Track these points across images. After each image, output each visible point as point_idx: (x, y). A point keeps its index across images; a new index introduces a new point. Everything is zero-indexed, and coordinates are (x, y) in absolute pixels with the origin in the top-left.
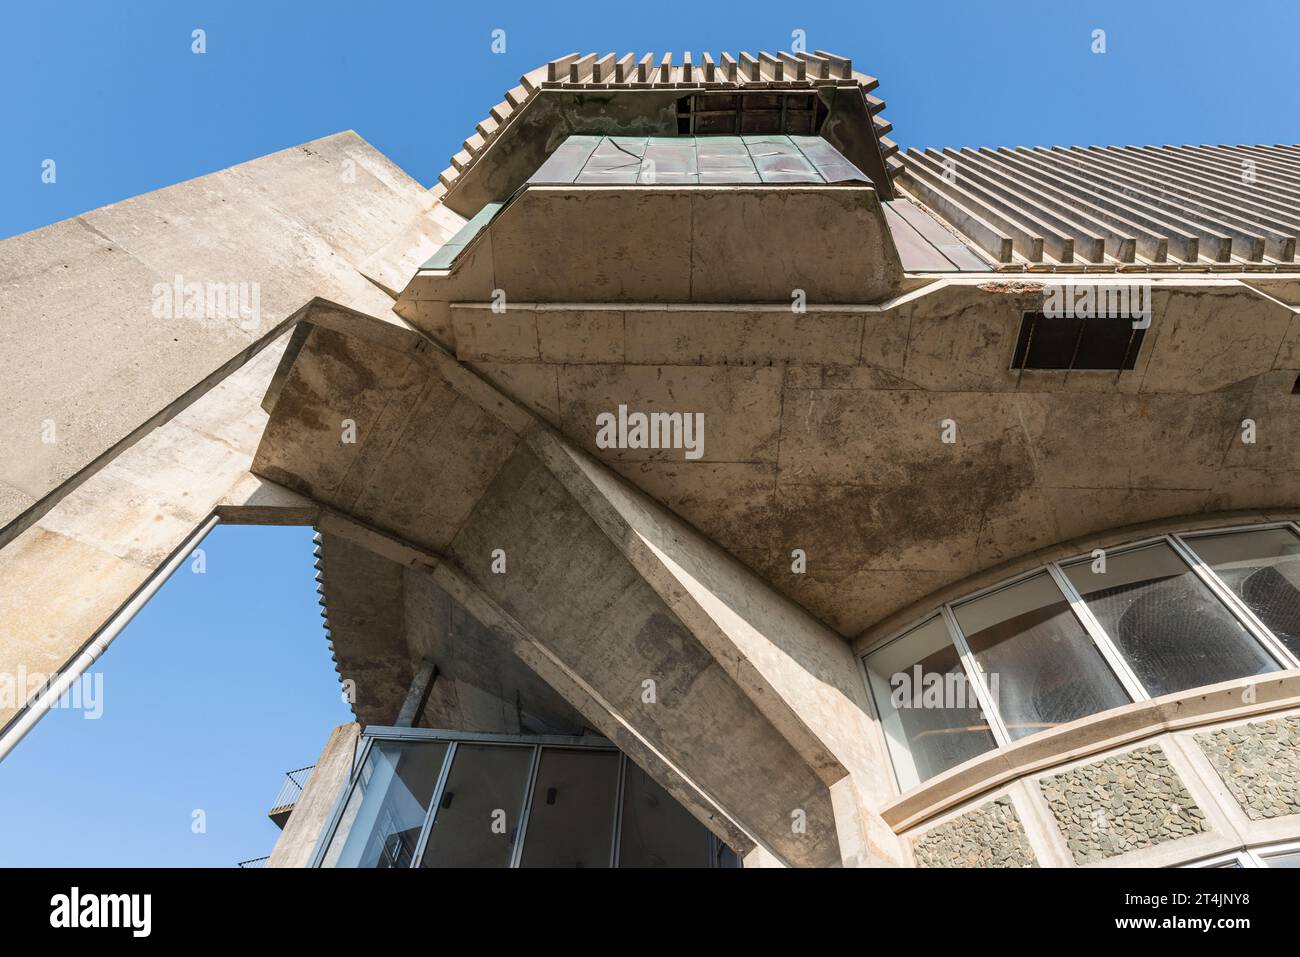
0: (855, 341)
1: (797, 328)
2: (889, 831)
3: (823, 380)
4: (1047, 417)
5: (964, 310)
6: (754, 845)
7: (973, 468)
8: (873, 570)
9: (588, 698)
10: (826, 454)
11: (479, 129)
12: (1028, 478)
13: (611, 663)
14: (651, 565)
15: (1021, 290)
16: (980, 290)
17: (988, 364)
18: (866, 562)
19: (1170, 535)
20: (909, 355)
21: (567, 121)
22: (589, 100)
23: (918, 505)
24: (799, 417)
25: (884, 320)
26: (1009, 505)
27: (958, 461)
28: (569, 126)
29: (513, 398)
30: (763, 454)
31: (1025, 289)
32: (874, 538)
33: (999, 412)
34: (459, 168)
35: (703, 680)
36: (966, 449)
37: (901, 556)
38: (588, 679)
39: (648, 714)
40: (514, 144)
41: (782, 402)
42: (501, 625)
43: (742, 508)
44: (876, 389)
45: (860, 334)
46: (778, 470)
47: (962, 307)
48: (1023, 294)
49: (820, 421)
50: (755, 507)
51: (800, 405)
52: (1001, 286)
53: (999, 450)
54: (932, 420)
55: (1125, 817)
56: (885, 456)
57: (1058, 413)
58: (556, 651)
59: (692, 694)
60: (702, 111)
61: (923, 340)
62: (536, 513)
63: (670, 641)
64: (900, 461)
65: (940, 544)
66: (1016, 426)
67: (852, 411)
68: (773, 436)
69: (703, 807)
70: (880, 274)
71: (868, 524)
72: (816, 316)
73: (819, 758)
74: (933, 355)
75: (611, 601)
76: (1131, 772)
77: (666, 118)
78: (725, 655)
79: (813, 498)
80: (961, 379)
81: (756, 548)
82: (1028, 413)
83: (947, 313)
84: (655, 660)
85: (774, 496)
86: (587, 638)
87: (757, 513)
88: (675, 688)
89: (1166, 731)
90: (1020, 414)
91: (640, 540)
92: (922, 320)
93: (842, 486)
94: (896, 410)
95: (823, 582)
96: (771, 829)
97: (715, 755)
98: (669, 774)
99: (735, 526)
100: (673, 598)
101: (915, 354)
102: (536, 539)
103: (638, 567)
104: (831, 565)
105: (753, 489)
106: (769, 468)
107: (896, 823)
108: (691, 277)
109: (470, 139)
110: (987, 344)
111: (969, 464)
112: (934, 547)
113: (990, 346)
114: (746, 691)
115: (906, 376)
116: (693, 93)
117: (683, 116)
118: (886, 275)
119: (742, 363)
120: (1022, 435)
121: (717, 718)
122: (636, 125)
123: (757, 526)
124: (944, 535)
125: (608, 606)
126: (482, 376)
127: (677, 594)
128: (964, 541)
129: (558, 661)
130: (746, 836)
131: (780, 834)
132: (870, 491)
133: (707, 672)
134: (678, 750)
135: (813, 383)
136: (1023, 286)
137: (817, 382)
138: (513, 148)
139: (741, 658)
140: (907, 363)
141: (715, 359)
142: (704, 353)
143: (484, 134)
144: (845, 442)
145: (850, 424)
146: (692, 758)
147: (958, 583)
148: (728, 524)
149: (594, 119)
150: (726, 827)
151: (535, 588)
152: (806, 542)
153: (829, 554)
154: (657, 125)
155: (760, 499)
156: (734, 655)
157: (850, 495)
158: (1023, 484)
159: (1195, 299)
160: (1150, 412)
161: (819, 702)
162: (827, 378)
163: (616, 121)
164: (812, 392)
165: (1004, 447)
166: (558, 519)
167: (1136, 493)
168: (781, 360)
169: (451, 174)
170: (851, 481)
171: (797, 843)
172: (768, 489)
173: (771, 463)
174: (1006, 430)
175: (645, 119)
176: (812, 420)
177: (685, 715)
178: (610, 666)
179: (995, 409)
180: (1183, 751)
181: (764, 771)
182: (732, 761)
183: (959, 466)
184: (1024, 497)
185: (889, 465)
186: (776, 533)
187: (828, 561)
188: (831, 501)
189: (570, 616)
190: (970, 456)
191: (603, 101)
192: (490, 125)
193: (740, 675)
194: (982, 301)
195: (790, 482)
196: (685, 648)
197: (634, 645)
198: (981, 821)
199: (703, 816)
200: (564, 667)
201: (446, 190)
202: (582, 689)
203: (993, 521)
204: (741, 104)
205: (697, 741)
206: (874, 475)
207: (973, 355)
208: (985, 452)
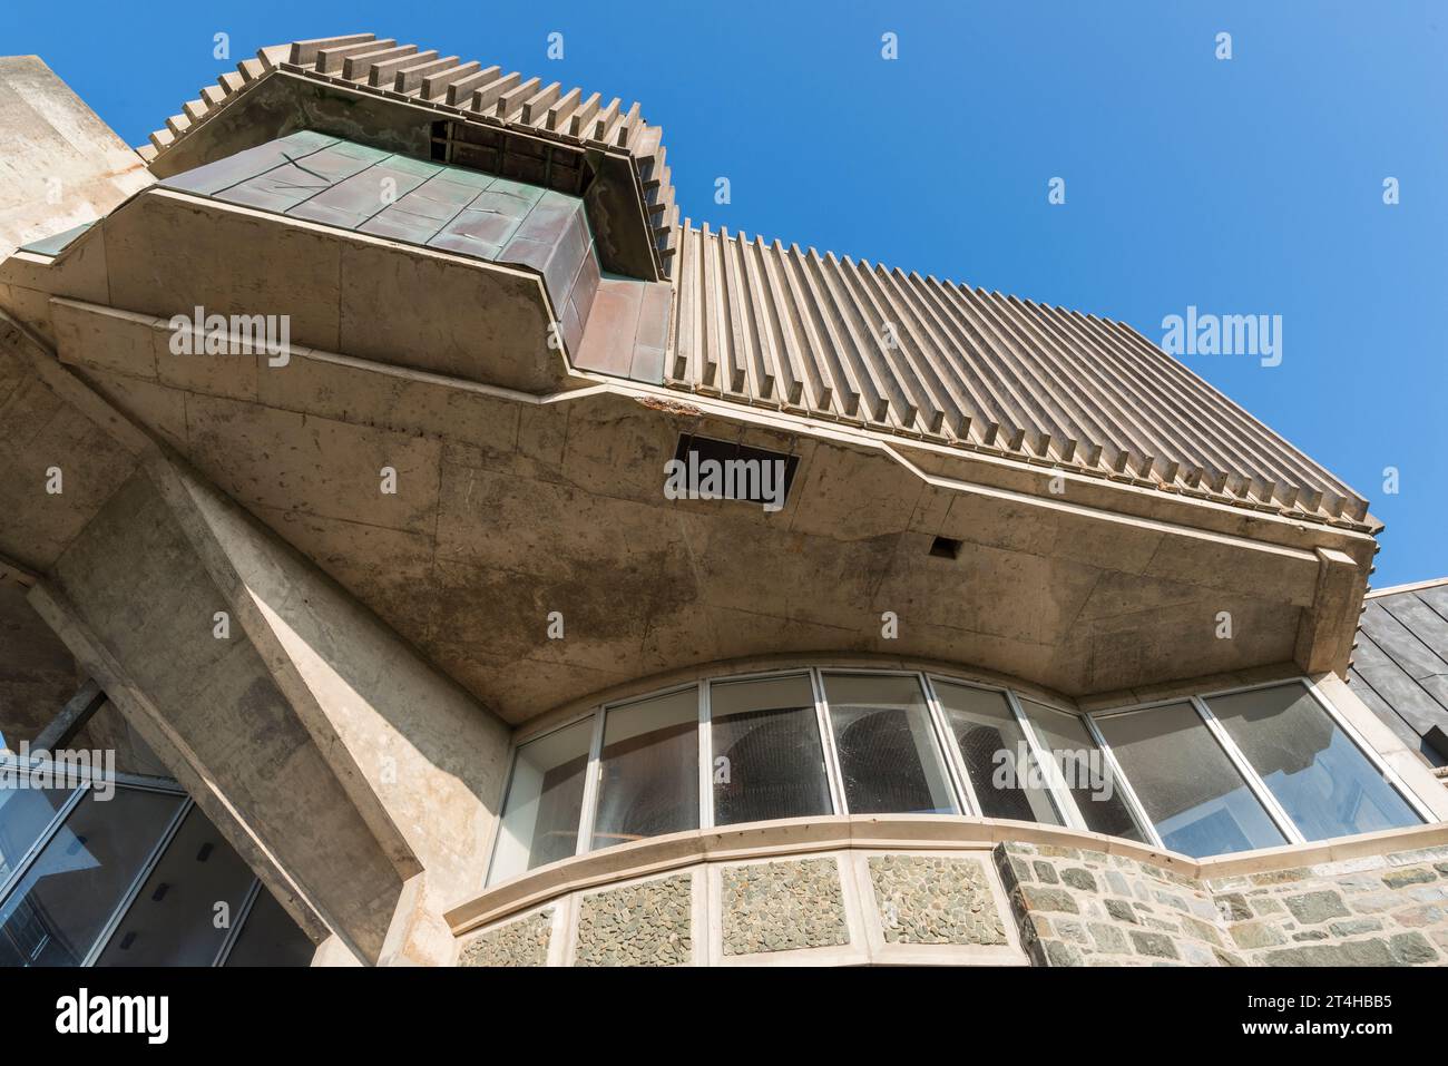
0: (511, 429)
1: (449, 404)
2: (448, 931)
3: (484, 460)
4: (710, 538)
5: (621, 419)
6: (329, 933)
7: (637, 575)
8: (538, 661)
9: (181, 758)
10: (487, 536)
11: (203, 95)
12: (692, 593)
13: (211, 724)
14: (258, 625)
15: (678, 411)
16: (638, 403)
17: (646, 476)
18: (529, 651)
19: (815, 669)
20: (566, 452)
21: (304, 112)
22: (330, 97)
23: (583, 602)
24: (458, 493)
25: (540, 413)
26: (673, 617)
27: (622, 565)
28: (307, 119)
29: (130, 415)
30: (419, 525)
31: (683, 411)
32: (538, 628)
33: (663, 525)
34: (176, 132)
35: (301, 755)
36: (630, 554)
37: (566, 651)
38: (186, 737)
39: (243, 784)
40: (240, 121)
41: (441, 475)
42: (97, 664)
43: (398, 578)
44: (540, 480)
45: (517, 422)
46: (435, 544)
47: (619, 417)
48: (680, 415)
49: (481, 502)
50: (411, 579)
51: (460, 482)
52: (659, 403)
53: (664, 562)
54: (596, 521)
55: (631, 942)
56: (549, 548)
57: (719, 536)
58: (155, 701)
59: (289, 769)
60: (459, 140)
61: (581, 441)
62: (150, 547)
63: (272, 709)
64: (565, 556)
65: (605, 645)
66: (680, 541)
67: (514, 497)
68: (430, 509)
69: (284, 888)
70: (543, 366)
71: (530, 614)
72: (470, 395)
73: (397, 851)
74: (590, 457)
75: (217, 656)
76: (658, 898)
77: (419, 138)
78: (320, 732)
79: (474, 578)
80: (619, 486)
81: (413, 620)
82: (691, 531)
83: (604, 419)
84: (255, 727)
85: (433, 570)
86: (190, 691)
87: (414, 584)
88: (272, 760)
89: (704, 861)
90: (683, 530)
91: (249, 596)
92: (579, 421)
93: (505, 570)
94: (560, 505)
95: (484, 664)
96: (350, 918)
97: (304, 835)
98: (254, 850)
99: (390, 594)
100: (275, 664)
101: (573, 454)
102: (147, 575)
103: (244, 624)
104: (493, 649)
105: (410, 559)
106: (427, 540)
107: (456, 925)
108: (340, 327)
109: (192, 103)
110: (645, 457)
111: (634, 570)
112: (599, 646)
113: (647, 459)
114: (336, 772)
115: (564, 473)
116: (451, 119)
117: (438, 140)
118: (549, 368)
119: (390, 428)
120: (686, 550)
121: (309, 796)
122: (386, 137)
123: (414, 598)
124: (610, 636)
125: (215, 661)
126: (93, 386)
127: (280, 661)
128: (630, 645)
129: (155, 713)
130: (322, 923)
131: (359, 923)
132: (534, 582)
133: (305, 746)
134: (269, 825)
135: (473, 463)
136: (681, 407)
137: (478, 462)
138: (238, 127)
139: (335, 738)
140: (565, 460)
141: (361, 418)
142: (349, 409)
143: (208, 101)
144: (508, 528)
145: (512, 510)
146: (282, 835)
147: (622, 685)
148: (383, 592)
149: (336, 118)
150: (304, 911)
151: (141, 629)
152: (466, 622)
153: (491, 638)
154: (408, 143)
155: (417, 571)
156: (329, 734)
157: (512, 581)
158: (687, 598)
159: (839, 452)
160: (805, 549)
161: (424, 791)
162: (488, 460)
163: (361, 127)
164: (472, 471)
165: (668, 559)
166: (173, 557)
167: (792, 624)
168: (433, 433)
169: (165, 137)
170: (513, 568)
171: (374, 935)
172: (426, 561)
173: (429, 536)
174: (670, 543)
175: (395, 134)
176: (472, 500)
177: (280, 790)
178: (210, 726)
179: (659, 521)
180: (708, 882)
181: (350, 857)
182: (320, 844)
183: (624, 570)
184: (687, 611)
185: (553, 559)
186: (436, 608)
187: (490, 645)
188: (492, 585)
189: (174, 665)
190: (634, 562)
191: (349, 101)
192: (217, 93)
193: (333, 756)
194: (640, 414)
195: (450, 557)
196: (286, 718)
197: (236, 707)
198: (521, 932)
199: (283, 898)
200: (160, 719)
201: (157, 153)
202: (175, 747)
203: (658, 629)
204: (504, 143)
205: (288, 818)
206: (538, 565)
207: (631, 465)
208: (650, 561)
